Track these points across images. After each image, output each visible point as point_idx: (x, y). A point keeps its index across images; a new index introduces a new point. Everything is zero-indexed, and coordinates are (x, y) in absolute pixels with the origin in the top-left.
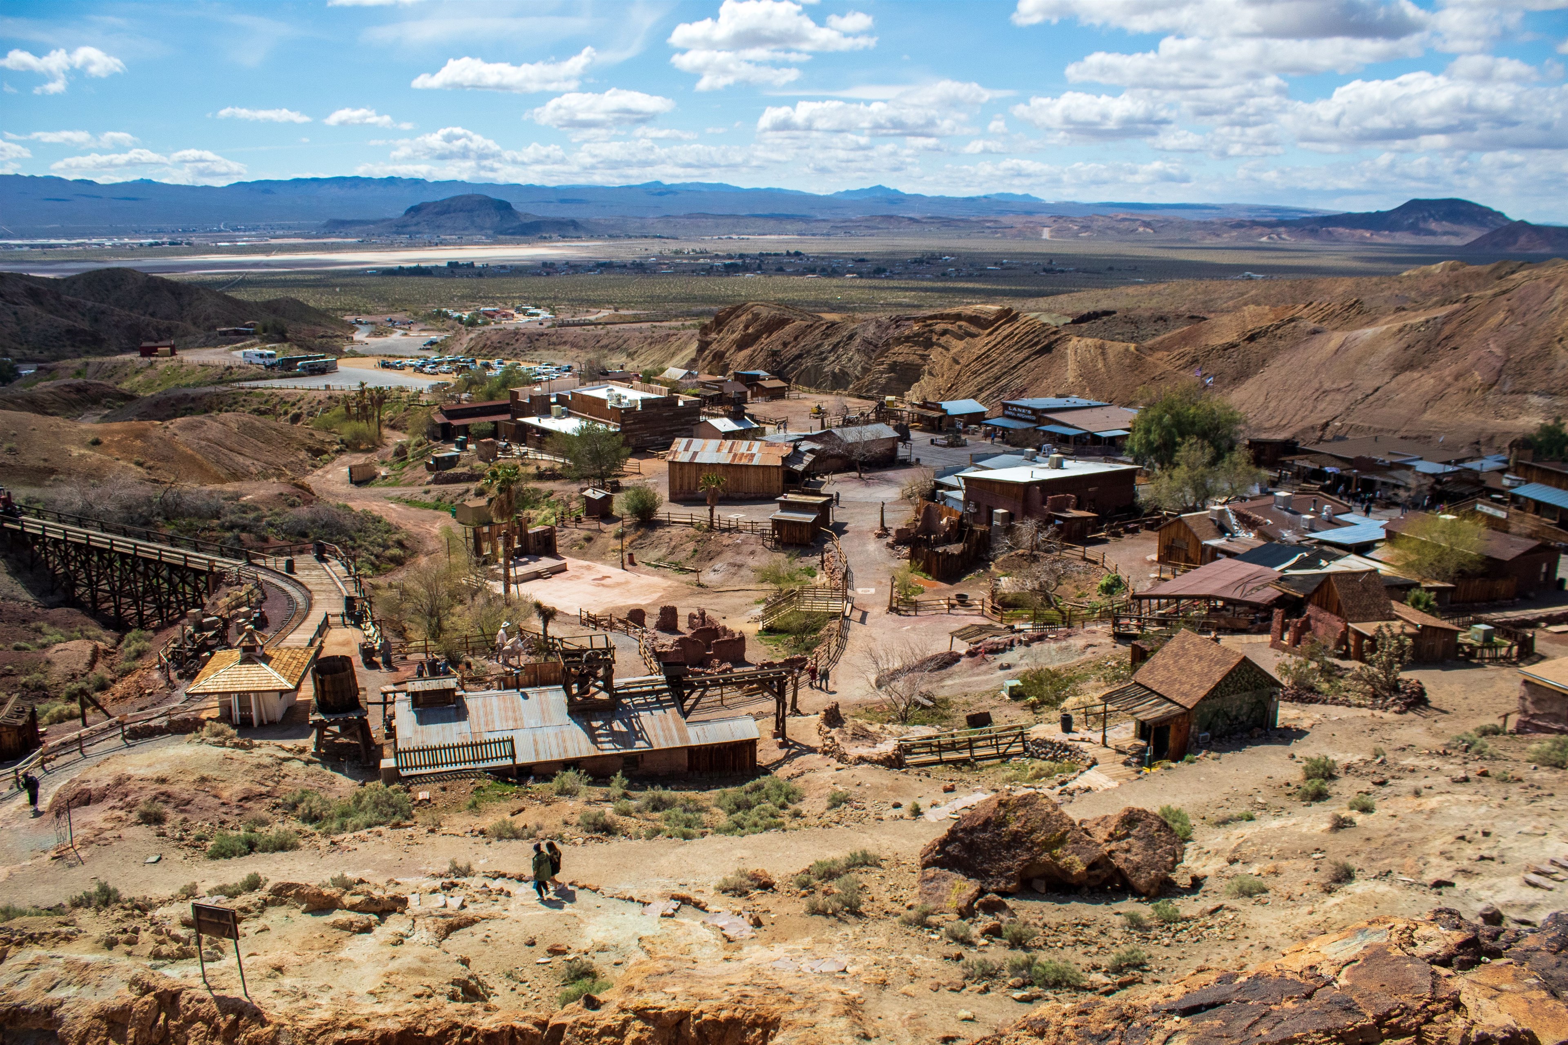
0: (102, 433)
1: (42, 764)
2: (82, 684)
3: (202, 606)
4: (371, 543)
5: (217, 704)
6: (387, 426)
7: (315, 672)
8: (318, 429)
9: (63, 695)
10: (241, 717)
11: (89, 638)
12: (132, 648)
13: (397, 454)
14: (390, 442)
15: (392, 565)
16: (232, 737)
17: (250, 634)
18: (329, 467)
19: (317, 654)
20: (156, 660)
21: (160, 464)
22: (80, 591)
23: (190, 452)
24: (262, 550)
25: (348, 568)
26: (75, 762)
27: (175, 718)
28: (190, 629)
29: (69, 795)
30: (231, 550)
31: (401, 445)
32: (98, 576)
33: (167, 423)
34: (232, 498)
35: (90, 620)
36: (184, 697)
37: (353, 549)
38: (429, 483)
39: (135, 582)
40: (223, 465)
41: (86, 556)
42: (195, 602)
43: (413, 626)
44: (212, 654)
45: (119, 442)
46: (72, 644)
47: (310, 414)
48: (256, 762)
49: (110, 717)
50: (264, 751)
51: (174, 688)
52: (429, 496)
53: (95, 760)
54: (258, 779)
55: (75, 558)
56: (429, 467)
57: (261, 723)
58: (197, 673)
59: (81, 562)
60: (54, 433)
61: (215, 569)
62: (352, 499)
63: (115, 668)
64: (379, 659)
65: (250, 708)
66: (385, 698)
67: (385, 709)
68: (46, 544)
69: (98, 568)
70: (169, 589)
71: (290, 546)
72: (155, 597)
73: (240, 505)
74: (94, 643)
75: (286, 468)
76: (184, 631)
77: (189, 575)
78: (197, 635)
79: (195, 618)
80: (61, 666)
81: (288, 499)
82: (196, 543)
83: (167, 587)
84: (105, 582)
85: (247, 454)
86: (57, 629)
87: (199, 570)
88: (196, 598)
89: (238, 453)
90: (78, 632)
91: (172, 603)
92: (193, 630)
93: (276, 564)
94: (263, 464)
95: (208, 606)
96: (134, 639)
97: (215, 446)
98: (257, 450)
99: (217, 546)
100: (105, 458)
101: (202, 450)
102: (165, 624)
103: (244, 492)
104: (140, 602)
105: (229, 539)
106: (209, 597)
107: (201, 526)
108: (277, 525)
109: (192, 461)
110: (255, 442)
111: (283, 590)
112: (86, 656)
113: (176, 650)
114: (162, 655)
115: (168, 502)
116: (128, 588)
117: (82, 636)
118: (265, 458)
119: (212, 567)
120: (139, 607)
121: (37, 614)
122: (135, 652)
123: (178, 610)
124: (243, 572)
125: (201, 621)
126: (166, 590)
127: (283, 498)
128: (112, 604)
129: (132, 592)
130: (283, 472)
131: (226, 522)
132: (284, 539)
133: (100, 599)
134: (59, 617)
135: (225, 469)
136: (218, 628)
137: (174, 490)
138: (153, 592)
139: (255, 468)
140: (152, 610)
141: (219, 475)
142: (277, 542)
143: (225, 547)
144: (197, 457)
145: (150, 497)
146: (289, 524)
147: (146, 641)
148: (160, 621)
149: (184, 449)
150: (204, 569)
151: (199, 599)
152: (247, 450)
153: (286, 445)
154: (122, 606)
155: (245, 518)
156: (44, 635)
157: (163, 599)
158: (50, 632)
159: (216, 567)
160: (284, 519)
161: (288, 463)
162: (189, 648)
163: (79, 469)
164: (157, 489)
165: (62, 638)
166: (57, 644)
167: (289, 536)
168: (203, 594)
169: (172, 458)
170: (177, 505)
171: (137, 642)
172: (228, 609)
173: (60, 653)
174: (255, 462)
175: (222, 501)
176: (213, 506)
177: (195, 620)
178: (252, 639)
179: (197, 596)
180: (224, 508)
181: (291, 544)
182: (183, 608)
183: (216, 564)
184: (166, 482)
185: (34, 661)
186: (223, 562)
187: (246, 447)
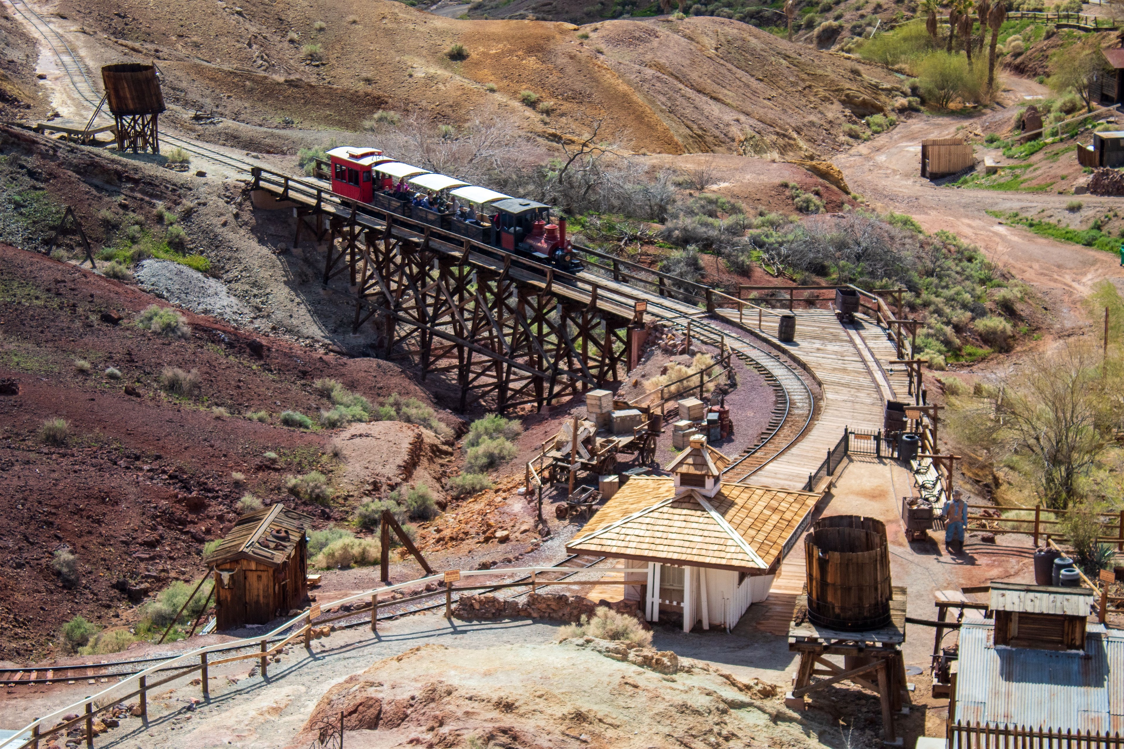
0: (470, 38)
1: (307, 639)
2: (387, 504)
3: (614, 386)
4: (949, 300)
5: (620, 577)
6: (1008, 65)
7: (814, 541)
8: (868, 61)
9: (355, 519)
10: (662, 611)
11: (408, 420)
12: (481, 450)
13: (1021, 125)
14: (1009, 99)
15: (986, 350)
16: (640, 645)
17: (697, 453)
18: (882, 139)
19: (819, 508)
20: (520, 477)
21: (566, 106)
22: (403, 330)
23: (623, 87)
24: (738, 291)
25: (900, 346)
26: (361, 644)
27: (542, 592)
28: (589, 427)
29: (345, 705)
30: (679, 284)
31: (1032, 108)
32: (437, 307)
33: (587, 29)
34: (691, 185)
35: (413, 387)
36: (563, 555)
37: (913, 308)
38: (1080, 191)
39: (500, 325)
40: (682, 119)
41: (421, 266)
42: (602, 375)
43: (1014, 477)
44: (623, 480)
45: (498, 57)
46: (378, 427)
47: (857, 31)
48: (679, 699)
49: (429, 571)
50: (698, 680)
51: (546, 534)
52: (1077, 217)
53: (397, 648)
54: (679, 733)
55: (400, 268)
56: (1084, 158)
57: (697, 627)
58: (592, 512)
59: (411, 277)
60: (388, 33)
61: (647, 318)
62: (922, 209)
63: (448, 482)
64: (938, 535)
65: (681, 592)
66: (942, 615)
67: (939, 637)
68: (354, 237)
69: (439, 290)
70: (558, 346)
71: (792, 289)
72: (531, 358)
73: (705, 198)
74: (416, 431)
75: (799, 133)
76: (576, 428)
77: (598, 324)
78: (599, 440)
79: (600, 407)
80: (357, 465)
81: (797, 196)
82: (616, 263)
83: (556, 341)
84: (447, 318)
85: (728, 101)
86: (357, 395)
87: (618, 316)
88: (606, 368)
89: (712, 98)
90: (392, 405)
91: (562, 372)
92: (593, 430)
93: (760, 321)
94: (756, 122)
95: (626, 388)
96: (487, 432)
97: (671, 79)
98: (749, 95)
99: (654, 273)
100: (470, 86)
101: (646, 86)
102: (544, 411)
103: (715, 174)
104: (505, 365)
105: (679, 262)
106: (629, 370)
107: (629, 231)
108: (771, 244)
109: (626, 104)
110: (746, 78)
111: (769, 373)
112: (400, 453)
113: (559, 463)
114: (532, 468)
115: (574, 179)
116: (486, 334)
117: (398, 413)
118: (761, 111)
119: (641, 313)
120: (502, 372)
121: (326, 363)
122: (485, 456)
123: (570, 389)
124: (698, 330)
125: (609, 414)
126: (553, 347)
127: (787, 193)
128: (456, 362)
129: (493, 343)
130: (792, 142)
131: (676, 229)
132: (780, 274)
133: (436, 349)
134: (363, 374)
135: (683, 127)
136: (639, 431)
137: (587, 158)
138: (530, 348)
139: (741, 130)
140: (524, 382)
141: (671, 137)
142: (767, 277)
143: (669, 278)
144: (635, 98)
145: (542, 167)
146: (794, 245)
147: (507, 439)
148: (536, 404)
149: (612, 81)
150: (626, 315)
151: (611, 372)
152: (730, 93)
153: (804, 89)
154: (472, 368)
155: (712, 224)
156: (334, 403)
157: (545, 364)
158: (345, 399)
159: (648, 313)
160: (786, 234)
161: (805, 125)
162: (582, 463)
163: (424, 103)
164: (556, 154)
165: (363, 413)
166: (354, 424)
167: (791, 270)
168: (619, 363)
169: (590, 96)
170: (589, 187)
171: (491, 437)
172: (662, 398)
173: (358, 440)
174: (742, 118)
175: (672, 188)
176: (654, 196)
177: (598, 411)
178: (699, 460)
179: (607, 365)
180: (674, 201)
181: (794, 285)
182: (579, 385)
183: (650, 308)
184: (573, 142)
185: (312, 449)
186: (662, 306)
187: (728, 87)
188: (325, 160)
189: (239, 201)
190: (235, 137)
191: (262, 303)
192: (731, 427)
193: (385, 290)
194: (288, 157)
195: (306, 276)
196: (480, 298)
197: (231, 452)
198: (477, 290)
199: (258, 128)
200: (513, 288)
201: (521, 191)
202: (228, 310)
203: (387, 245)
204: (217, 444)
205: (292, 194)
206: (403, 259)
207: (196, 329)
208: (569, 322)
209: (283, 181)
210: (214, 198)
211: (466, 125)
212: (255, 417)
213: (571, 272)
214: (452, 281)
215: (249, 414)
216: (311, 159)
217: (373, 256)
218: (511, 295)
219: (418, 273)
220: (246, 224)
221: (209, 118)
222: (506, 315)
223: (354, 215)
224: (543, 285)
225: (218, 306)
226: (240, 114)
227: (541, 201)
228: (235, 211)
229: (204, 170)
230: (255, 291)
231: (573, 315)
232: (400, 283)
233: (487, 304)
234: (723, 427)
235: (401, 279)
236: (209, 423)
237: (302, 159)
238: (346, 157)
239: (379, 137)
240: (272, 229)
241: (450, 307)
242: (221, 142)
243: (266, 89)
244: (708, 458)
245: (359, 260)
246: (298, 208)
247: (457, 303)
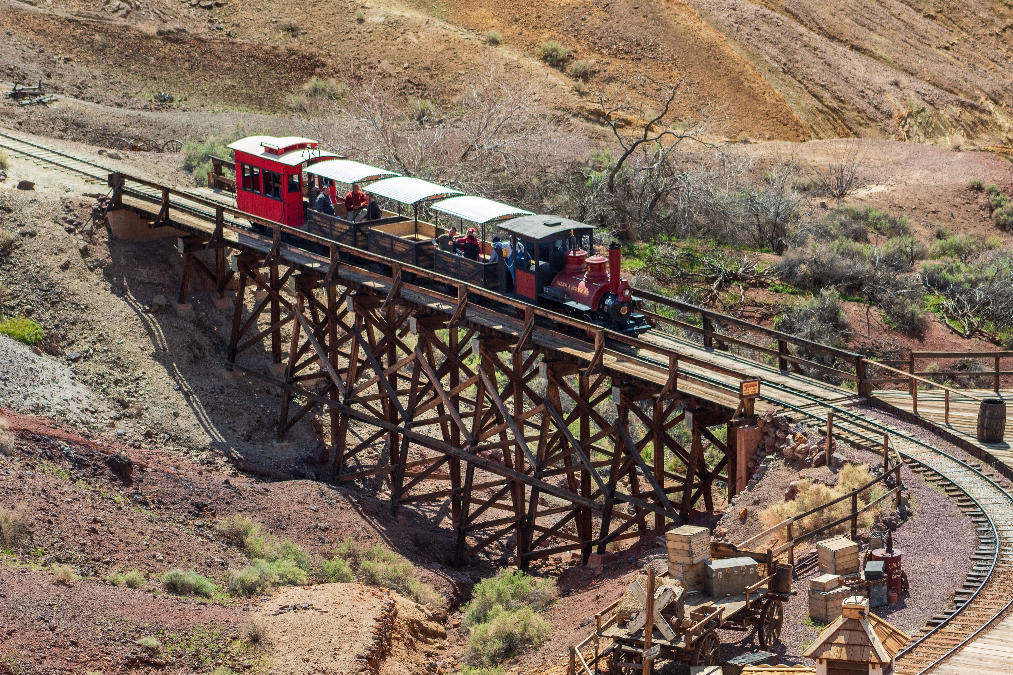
3: (710, 519)
11: (372, 581)
12: (492, 627)
17: (854, 626)
20: (561, 669)
21: (615, 65)
22: (358, 434)
23: (707, 33)
24: (908, 361)
28: (671, 586)
30: (810, 350)
32: (414, 395)
34: (823, 189)
39: (519, 423)
40: (805, 82)
41: (387, 329)
42: (688, 502)
46: (324, 593)
55: (354, 332)
59: (371, 347)
61: (761, 408)
68: (278, 284)
69: (417, 368)
70: (616, 455)
71: (997, 356)
72: (571, 477)
73: (847, 211)
74: (386, 598)
75: (996, 103)
76: (652, 589)
77: (681, 418)
78: (689, 609)
79: (690, 553)
80: (291, 656)
81: (999, 205)
82: (706, 318)
83: (611, 449)
84: (431, 414)
85: (880, 53)
86: (288, 542)
87: (712, 404)
88: (694, 491)
89: (852, 47)
90: (345, 557)
91: (621, 499)
92: (679, 591)
93: (947, 409)
94: (926, 86)
95: (729, 523)
96: (500, 598)
97: (786, 19)
98: (912, 41)
99: (769, 333)
100: (457, 36)
101: (746, 30)
102: (594, 563)
103: (862, 171)
104: (528, 489)
105: (807, 315)
106: (733, 493)
107: (725, 267)
108: (959, 284)
109: (712, 60)
110: (908, 14)
111: (965, 494)
112: (360, 635)
113: (624, 647)
114: (580, 657)
115: (633, 184)
116: (496, 438)
117: (354, 570)
118: (935, 68)
119: (751, 399)
120: (524, 501)
121: (236, 490)
122: (499, 638)
123: (636, 526)
124: (845, 425)
125: (705, 565)
126: (605, 458)
127: (982, 199)
128: (446, 484)
129: (507, 453)
130: (986, 117)
131: (801, 262)
132: (974, 332)
133: (414, 464)
134: (297, 507)
135: (807, 95)
136: (754, 593)
137: (652, 150)
138: (568, 461)
139: (903, 99)
140: (560, 516)
141: (789, 113)
142: (954, 339)
143: (796, 341)
144: (727, 51)
145: (579, 164)
146: (996, 286)
147: (535, 609)
148: (579, 552)
149: (690, 23)
150: (725, 403)
151: (702, 497)
152: (883, 40)
153: (1004, 30)
154: (475, 494)
155: (859, 253)
156: (249, 555)
157: (595, 486)
158: (267, 549)
159: (763, 399)
160: (982, 267)
161: (1006, 90)
162: (662, 646)
163: (385, 65)
164: (602, 143)
165: (297, 570)
166: (282, 589)
167: (991, 326)
168: (715, 482)
169: (653, 48)
170: (658, 195)
171: (508, 608)
172: (790, 538)
173: (290, 616)
174: (904, 79)
175: (795, 196)
176: (765, 210)
177: (687, 560)
178: (858, 638)
179: (695, 486)
180: (797, 217)
181: (999, 350)
182: (650, 519)
183: (765, 391)
184: (629, 123)
185: (216, 631)
186: (785, 388)
187: (879, 29)
188: (227, 158)
189: (88, 227)
190: (79, 125)
191: (129, 393)
192: (905, 584)
193: (329, 369)
194: (167, 155)
195: (200, 348)
196: (485, 379)
197: (85, 638)
198: (481, 366)
199: (115, 109)
200: (539, 363)
201: (547, 203)
202: (73, 406)
203: (331, 295)
204: (62, 625)
205: (174, 215)
206: (358, 318)
207: (22, 437)
208: (632, 416)
209: (159, 194)
210: (49, 224)
211: (454, 100)
212: (122, 579)
213: (630, 333)
214: (438, 353)
215: (112, 575)
216: (205, 158)
217: (308, 314)
218: (536, 372)
219: (383, 341)
220: (100, 264)
221: (35, 95)
222: (527, 408)
223: (277, 248)
224: (590, 356)
225: (56, 400)
226: (86, 86)
227: (581, 219)
228: (82, 245)
229: (30, 180)
230: (117, 375)
231: (638, 404)
232: (352, 357)
233: (497, 390)
234: (891, 584)
235: (355, 350)
236: (48, 590)
237: (189, 159)
238: (259, 152)
239: (314, 121)
240: (143, 273)
241: (436, 395)
242: (57, 133)
243: (128, 45)
244: (873, 635)
245: (286, 321)
246: (183, 238)
247: (448, 389)
